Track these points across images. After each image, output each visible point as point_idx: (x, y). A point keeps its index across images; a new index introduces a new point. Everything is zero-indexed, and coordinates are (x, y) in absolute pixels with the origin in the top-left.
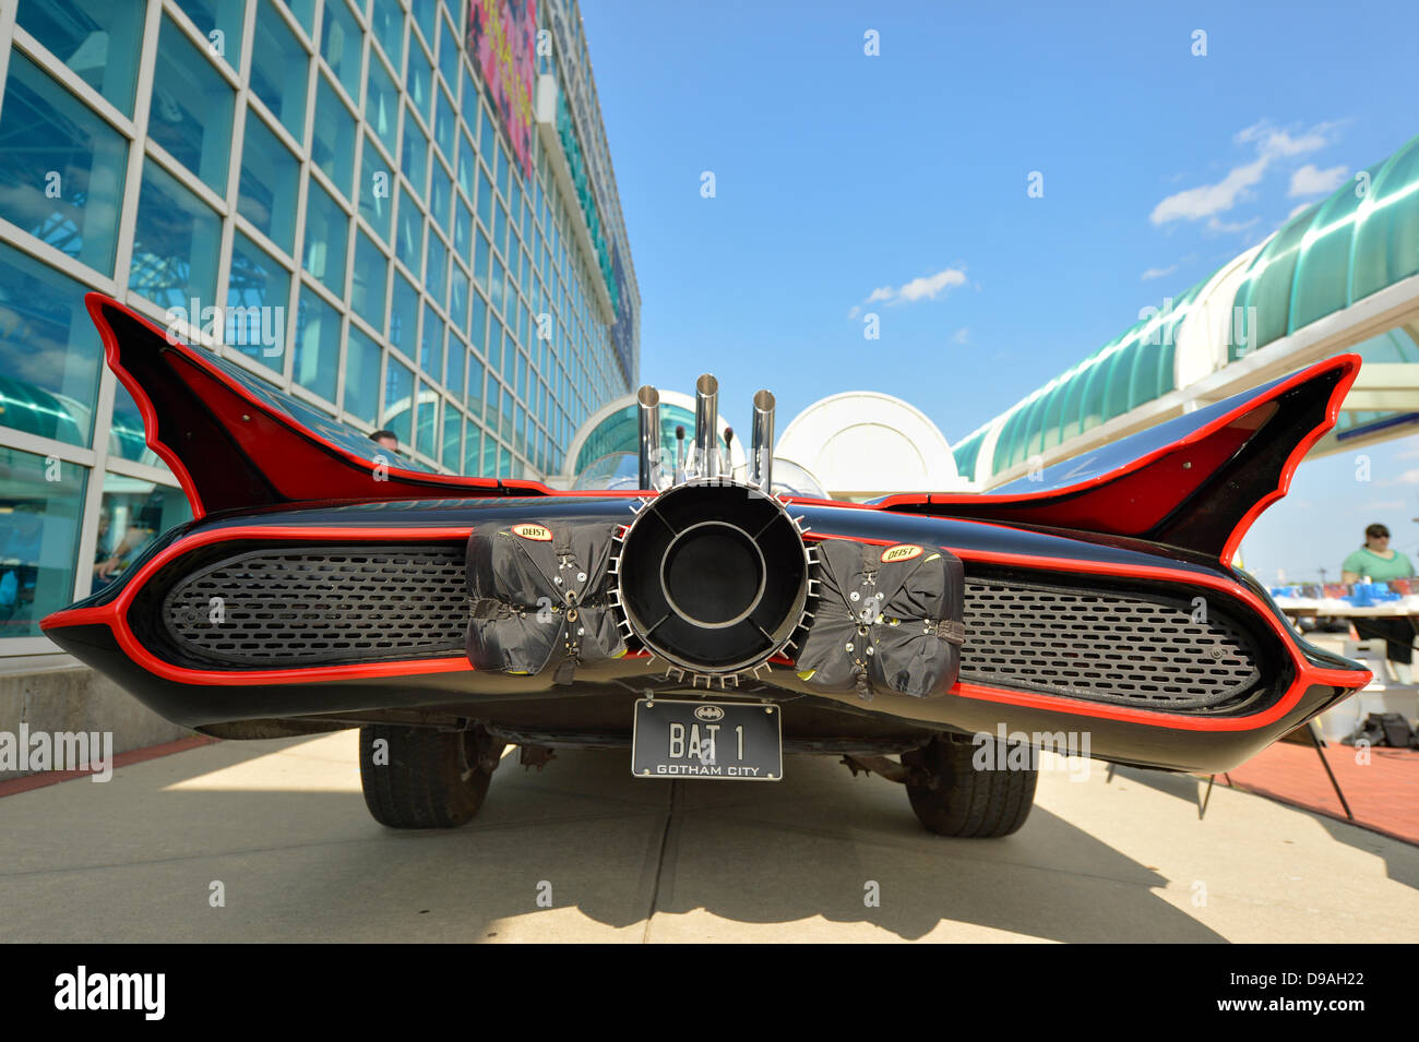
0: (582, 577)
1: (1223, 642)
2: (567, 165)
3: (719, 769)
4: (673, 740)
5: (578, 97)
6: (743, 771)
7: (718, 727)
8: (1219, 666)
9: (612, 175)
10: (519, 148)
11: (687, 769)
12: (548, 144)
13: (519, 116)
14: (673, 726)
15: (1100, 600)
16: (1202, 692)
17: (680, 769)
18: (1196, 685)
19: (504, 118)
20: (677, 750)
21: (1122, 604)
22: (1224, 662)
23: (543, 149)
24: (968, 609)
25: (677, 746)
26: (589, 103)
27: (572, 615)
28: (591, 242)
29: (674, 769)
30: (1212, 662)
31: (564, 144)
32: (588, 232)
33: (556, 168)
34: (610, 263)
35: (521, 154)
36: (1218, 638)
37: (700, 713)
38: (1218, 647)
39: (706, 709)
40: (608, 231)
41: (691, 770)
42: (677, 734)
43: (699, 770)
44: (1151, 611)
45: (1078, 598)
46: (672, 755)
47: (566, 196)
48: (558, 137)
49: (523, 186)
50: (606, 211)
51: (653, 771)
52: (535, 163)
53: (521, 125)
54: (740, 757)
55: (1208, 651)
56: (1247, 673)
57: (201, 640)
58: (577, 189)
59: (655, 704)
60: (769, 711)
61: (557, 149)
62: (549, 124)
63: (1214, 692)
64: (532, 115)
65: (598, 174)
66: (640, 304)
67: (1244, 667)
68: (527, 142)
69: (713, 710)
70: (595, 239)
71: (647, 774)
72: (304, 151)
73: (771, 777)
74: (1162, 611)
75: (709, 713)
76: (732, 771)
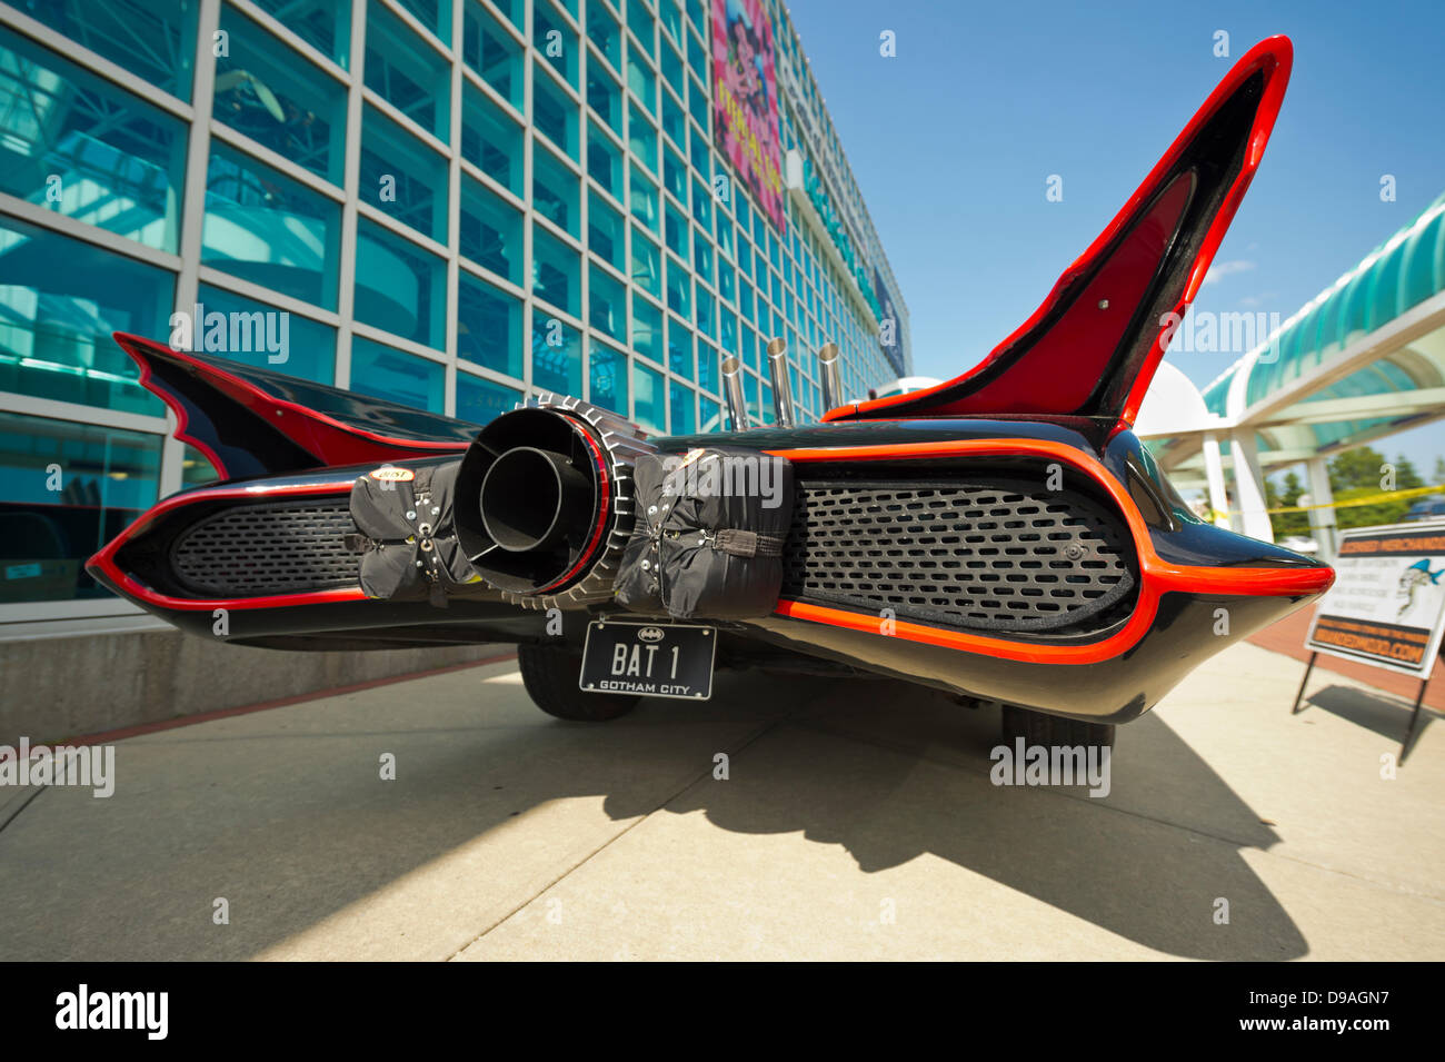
0: (436, 510)
1: (1084, 536)
2: (818, 217)
3: (653, 686)
4: (616, 658)
5: (826, 162)
6: (674, 690)
7: (656, 648)
8: (1078, 570)
9: (868, 217)
10: (775, 210)
11: (625, 686)
12: (799, 204)
13: (770, 187)
14: (618, 646)
15: (937, 493)
16: (1055, 607)
17: (620, 685)
18: (1048, 598)
19: (755, 191)
20: (618, 668)
21: (962, 495)
22: (1086, 564)
23: (796, 208)
24: (812, 518)
25: (619, 663)
26: (837, 165)
27: (427, 545)
28: (849, 273)
29: (614, 685)
30: (1069, 565)
31: (812, 200)
32: (846, 265)
33: (810, 221)
34: (872, 285)
35: (775, 217)
36: (1077, 529)
37: (643, 634)
38: (1077, 544)
39: (648, 631)
40: (868, 262)
41: (628, 686)
42: (621, 654)
43: (636, 686)
44: (992, 500)
45: (914, 493)
46: (614, 672)
47: (822, 241)
48: (806, 197)
49: (779, 239)
50: (864, 247)
51: (597, 686)
52: (790, 220)
53: (772, 194)
54: (673, 676)
55: (1063, 551)
56: (1116, 579)
57: (199, 577)
58: (830, 232)
59: (605, 625)
60: (706, 633)
61: (807, 206)
62: (797, 189)
63: (1071, 608)
64: (782, 182)
65: (852, 219)
66: (908, 315)
67: (1113, 571)
68: (779, 206)
69: (655, 631)
70: (851, 268)
71: (591, 687)
72: (582, 245)
73: (699, 696)
74: (1006, 499)
75: (651, 634)
76: (665, 689)
